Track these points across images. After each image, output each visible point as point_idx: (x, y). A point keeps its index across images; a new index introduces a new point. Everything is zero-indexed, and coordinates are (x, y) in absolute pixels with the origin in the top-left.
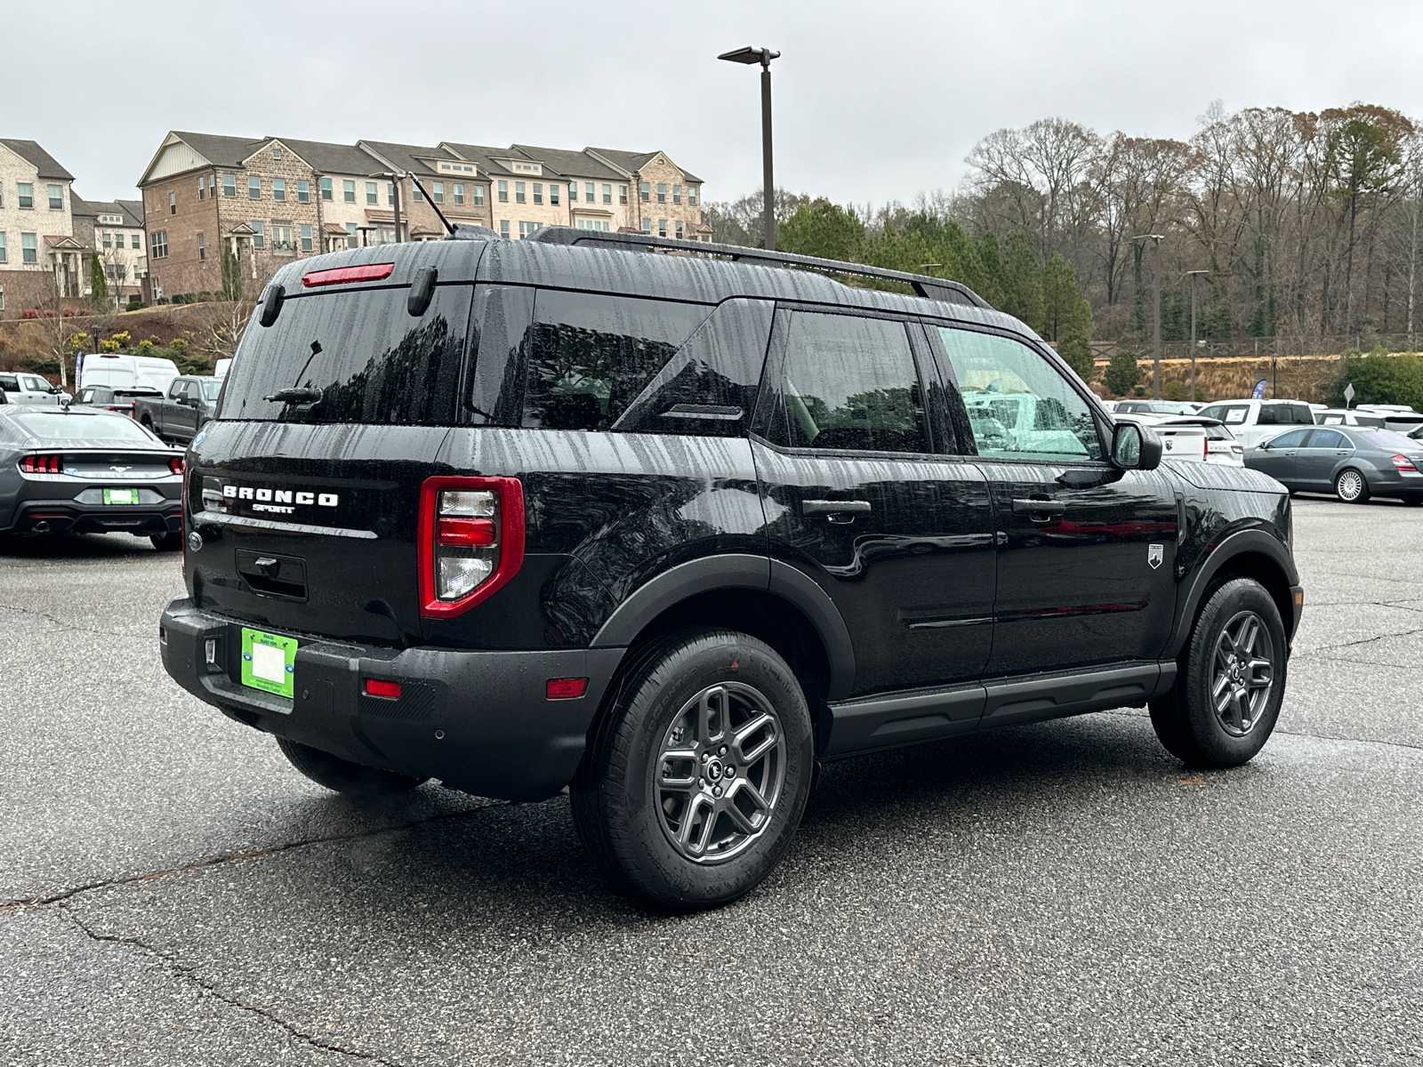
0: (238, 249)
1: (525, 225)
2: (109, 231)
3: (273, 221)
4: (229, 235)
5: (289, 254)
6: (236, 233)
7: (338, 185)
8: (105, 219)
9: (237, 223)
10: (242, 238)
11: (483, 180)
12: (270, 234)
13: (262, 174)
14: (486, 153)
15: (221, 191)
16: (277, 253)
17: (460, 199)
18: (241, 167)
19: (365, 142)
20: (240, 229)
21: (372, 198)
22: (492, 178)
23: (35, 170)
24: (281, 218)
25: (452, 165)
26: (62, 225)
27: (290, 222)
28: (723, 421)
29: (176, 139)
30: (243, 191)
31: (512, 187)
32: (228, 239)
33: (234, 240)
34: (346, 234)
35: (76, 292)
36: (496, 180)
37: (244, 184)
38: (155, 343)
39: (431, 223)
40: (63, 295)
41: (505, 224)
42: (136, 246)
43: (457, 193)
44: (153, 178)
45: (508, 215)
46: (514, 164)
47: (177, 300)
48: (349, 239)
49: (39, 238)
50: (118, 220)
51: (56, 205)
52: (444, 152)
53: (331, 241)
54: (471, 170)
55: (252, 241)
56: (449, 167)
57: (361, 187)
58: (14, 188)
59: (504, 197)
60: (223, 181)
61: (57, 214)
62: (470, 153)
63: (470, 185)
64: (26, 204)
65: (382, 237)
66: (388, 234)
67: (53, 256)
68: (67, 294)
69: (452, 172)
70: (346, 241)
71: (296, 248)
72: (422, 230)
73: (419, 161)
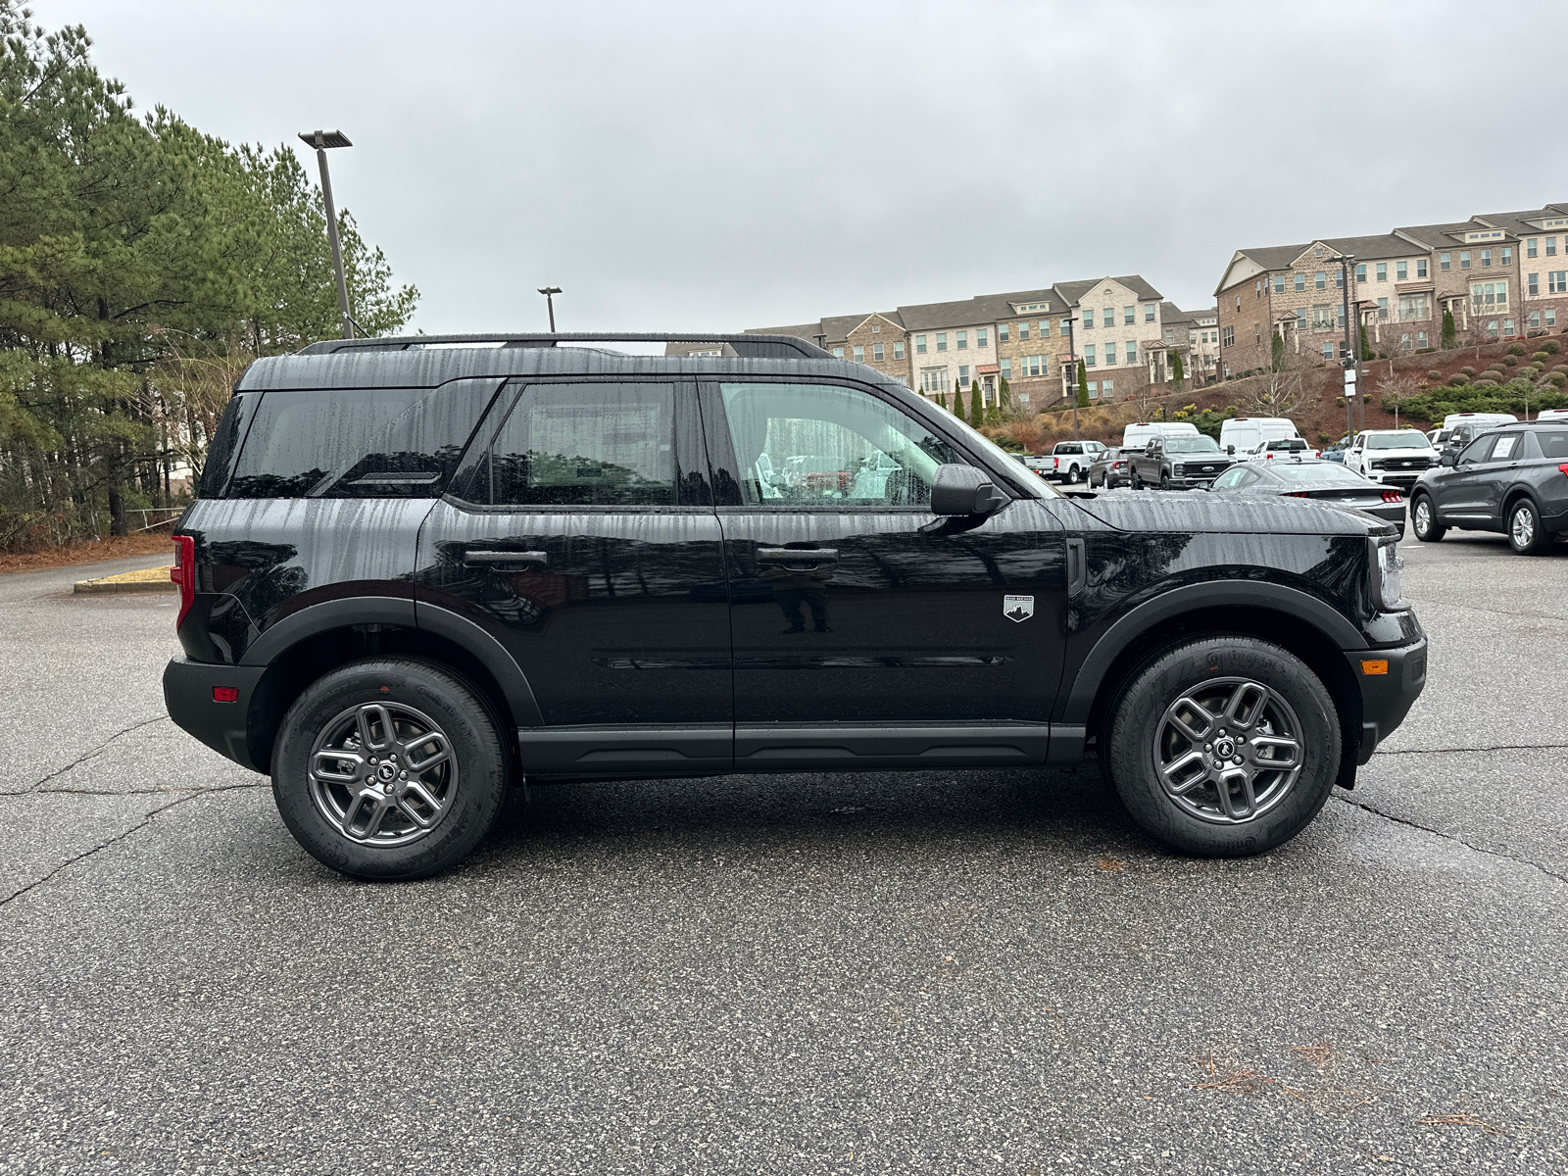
0: (1285, 332)
1: (1555, 274)
2: (1205, 331)
3: (1314, 306)
4: (1278, 322)
5: (1328, 330)
6: (1283, 320)
7: (1371, 269)
8: (1204, 322)
9: (1285, 312)
10: (1288, 323)
11: (1512, 241)
12: (1310, 317)
13: (1307, 271)
14: (1517, 217)
15: (1273, 290)
16: (1317, 331)
17: (1488, 262)
18: (1289, 268)
19: (1399, 229)
20: (1287, 316)
21: (1402, 275)
22: (1520, 238)
23: (1136, 296)
24: (1320, 303)
25: (1479, 234)
26: (1154, 332)
27: (1328, 305)
28: (415, 485)
29: (1241, 255)
30: (1291, 286)
31: (1542, 243)
32: (1277, 325)
33: (1281, 325)
34: (1376, 308)
35: (1163, 378)
36: (1524, 240)
37: (1290, 281)
38: (1214, 410)
39: (1457, 287)
40: (1152, 381)
41: (1533, 277)
42: (1214, 340)
43: (1484, 258)
44: (1224, 288)
45: (1537, 268)
46: (1545, 223)
47: (1239, 376)
48: (1380, 312)
49: (1138, 343)
50: (1213, 322)
51: (1150, 319)
52: (1475, 225)
53: (1364, 315)
54: (1499, 235)
55: (1296, 324)
56: (1477, 237)
57: (1392, 267)
58: (1122, 311)
59: (1533, 253)
60: (1274, 281)
61: (1151, 325)
62: (1497, 220)
63: (1497, 248)
64: (1130, 321)
65: (1411, 305)
66: (1416, 302)
67: (1147, 355)
68: (1156, 379)
69: (1480, 240)
70: (1377, 313)
71: (1333, 324)
72: (1447, 294)
73: (1448, 237)
